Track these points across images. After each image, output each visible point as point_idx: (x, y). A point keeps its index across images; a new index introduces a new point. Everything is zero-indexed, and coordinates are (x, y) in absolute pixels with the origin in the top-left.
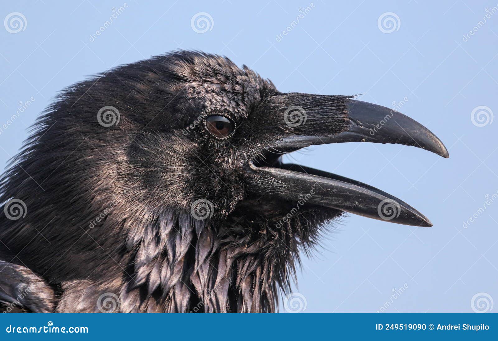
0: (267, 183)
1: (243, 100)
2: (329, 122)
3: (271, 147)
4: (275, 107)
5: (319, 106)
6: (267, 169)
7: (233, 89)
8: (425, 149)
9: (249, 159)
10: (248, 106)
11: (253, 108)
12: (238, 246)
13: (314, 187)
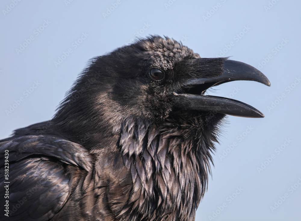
0: (183, 102)
1: (172, 61)
2: (213, 71)
3: (185, 85)
4: (188, 65)
5: (209, 63)
6: (182, 95)
7: (169, 54)
8: (258, 82)
9: (173, 91)
10: (174, 64)
11: (176, 65)
12: (168, 133)
13: (206, 102)
